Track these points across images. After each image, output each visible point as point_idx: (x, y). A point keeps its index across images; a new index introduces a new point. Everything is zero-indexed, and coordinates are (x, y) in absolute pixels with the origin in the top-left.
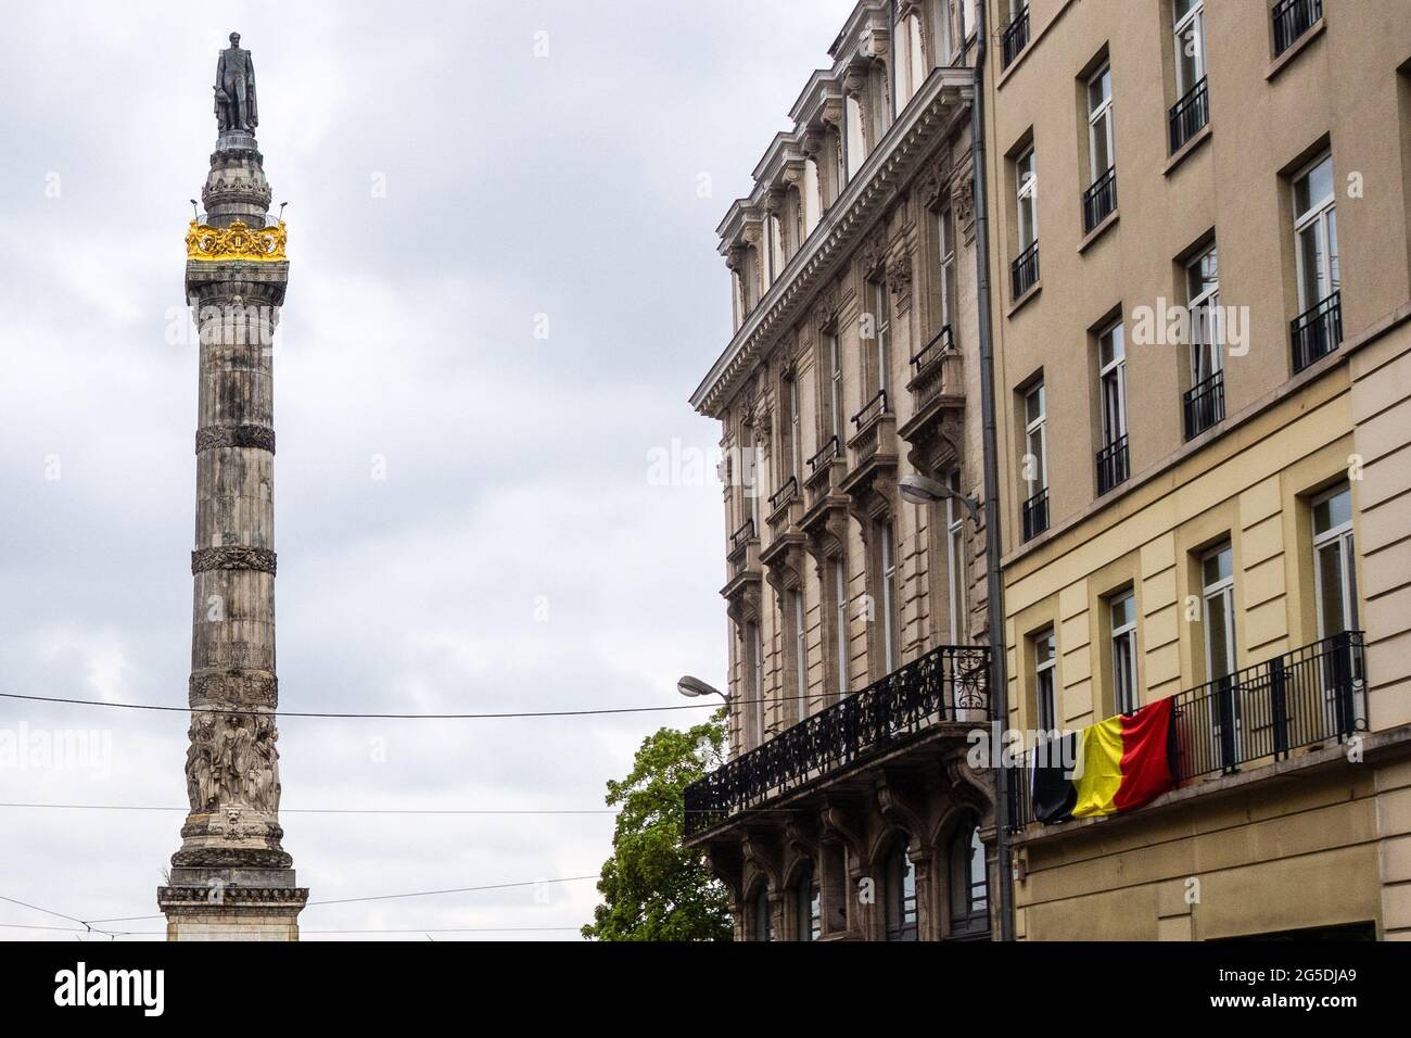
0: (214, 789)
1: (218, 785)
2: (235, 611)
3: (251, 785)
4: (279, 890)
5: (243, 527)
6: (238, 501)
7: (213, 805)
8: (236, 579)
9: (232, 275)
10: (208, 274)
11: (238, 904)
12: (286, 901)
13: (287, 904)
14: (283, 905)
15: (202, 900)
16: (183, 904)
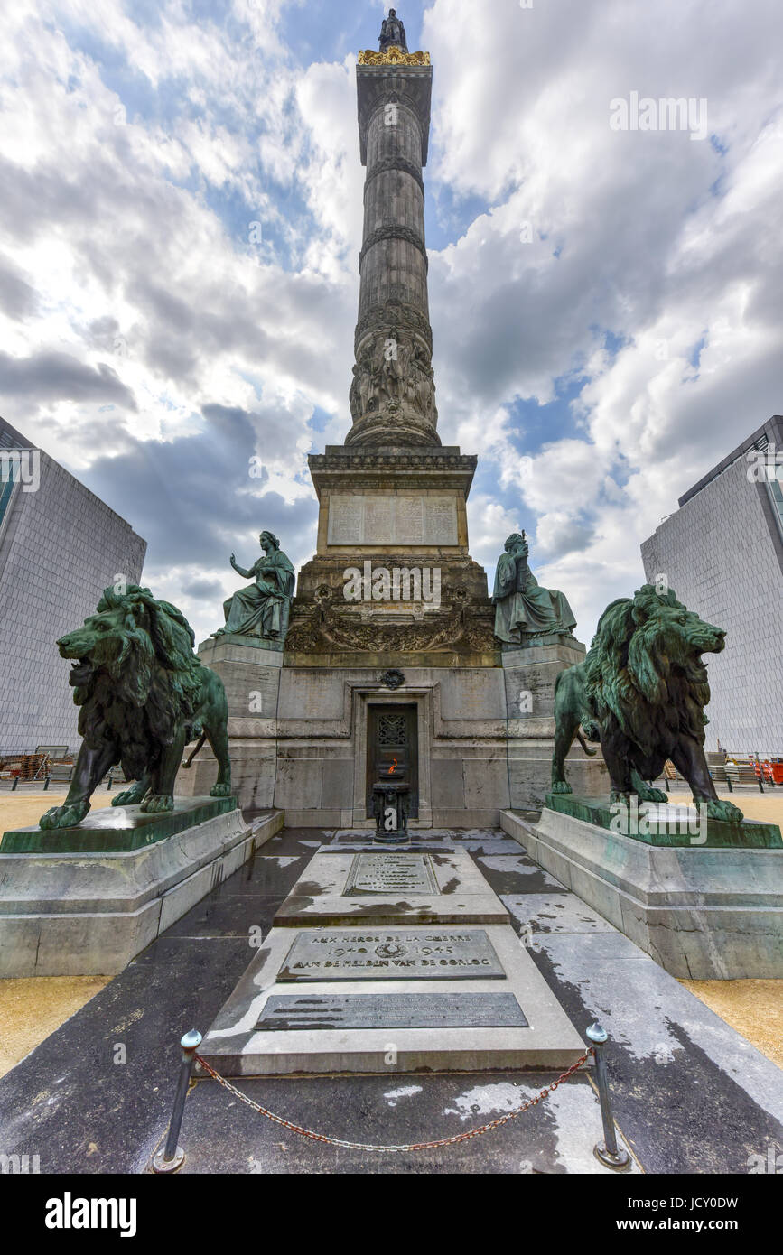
0: (375, 392)
1: (377, 389)
2: (394, 264)
3: (410, 389)
4: (443, 457)
5: (400, 214)
6: (395, 199)
7: (373, 404)
8: (394, 244)
9: (389, 74)
10: (371, 74)
11: (397, 472)
12: (452, 469)
13: (453, 472)
14: (448, 473)
15: (357, 469)
16: (336, 472)
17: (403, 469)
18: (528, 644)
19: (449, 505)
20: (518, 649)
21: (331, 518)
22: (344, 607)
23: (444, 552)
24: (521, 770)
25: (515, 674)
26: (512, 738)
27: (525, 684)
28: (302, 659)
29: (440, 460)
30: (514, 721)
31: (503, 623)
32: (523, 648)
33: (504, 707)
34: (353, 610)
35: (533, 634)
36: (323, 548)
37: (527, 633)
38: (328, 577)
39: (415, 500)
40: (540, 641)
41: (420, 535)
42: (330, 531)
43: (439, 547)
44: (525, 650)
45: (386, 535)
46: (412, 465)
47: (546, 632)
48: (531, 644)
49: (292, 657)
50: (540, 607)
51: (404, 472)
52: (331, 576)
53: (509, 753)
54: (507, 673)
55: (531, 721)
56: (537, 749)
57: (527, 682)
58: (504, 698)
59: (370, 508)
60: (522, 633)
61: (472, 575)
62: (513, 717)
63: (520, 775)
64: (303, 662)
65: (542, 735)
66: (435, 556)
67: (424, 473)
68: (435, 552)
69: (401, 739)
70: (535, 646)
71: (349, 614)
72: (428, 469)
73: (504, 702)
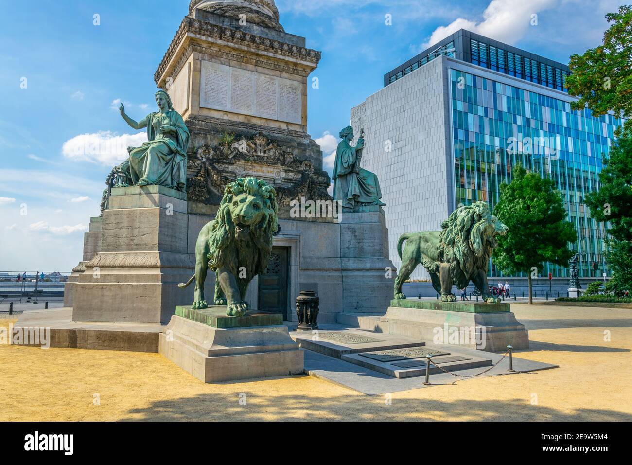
11: (260, 52)
12: (302, 59)
13: (302, 62)
14: (299, 61)
15: (228, 41)
16: (210, 39)
17: (265, 50)
18: (358, 210)
19: (297, 89)
20: (350, 212)
21: (203, 82)
22: (223, 166)
23: (291, 128)
24: (352, 289)
25: (348, 229)
26: (345, 270)
27: (355, 236)
28: (202, 208)
29: (294, 49)
30: (346, 260)
31: (341, 192)
32: (354, 212)
33: (339, 250)
34: (230, 170)
35: (362, 203)
36: (197, 109)
37: (358, 202)
38: (205, 138)
39: (272, 79)
40: (367, 208)
41: (274, 110)
42: (202, 94)
43: (288, 123)
44: (356, 214)
45: (249, 107)
46: (273, 48)
47: (370, 203)
48: (361, 210)
49: (194, 206)
50: (369, 185)
51: (266, 53)
52: (209, 137)
53: (344, 279)
54: (342, 227)
55: (358, 260)
56: (363, 276)
57: (356, 234)
58: (339, 244)
59: (236, 79)
60: (355, 201)
61: (313, 151)
62: (345, 257)
63: (351, 292)
64: (204, 211)
65: (366, 268)
66: (284, 130)
67: (281, 57)
68: (284, 126)
69: (277, 270)
70: (363, 211)
71: (228, 172)
72: (284, 55)
73: (339, 247)
